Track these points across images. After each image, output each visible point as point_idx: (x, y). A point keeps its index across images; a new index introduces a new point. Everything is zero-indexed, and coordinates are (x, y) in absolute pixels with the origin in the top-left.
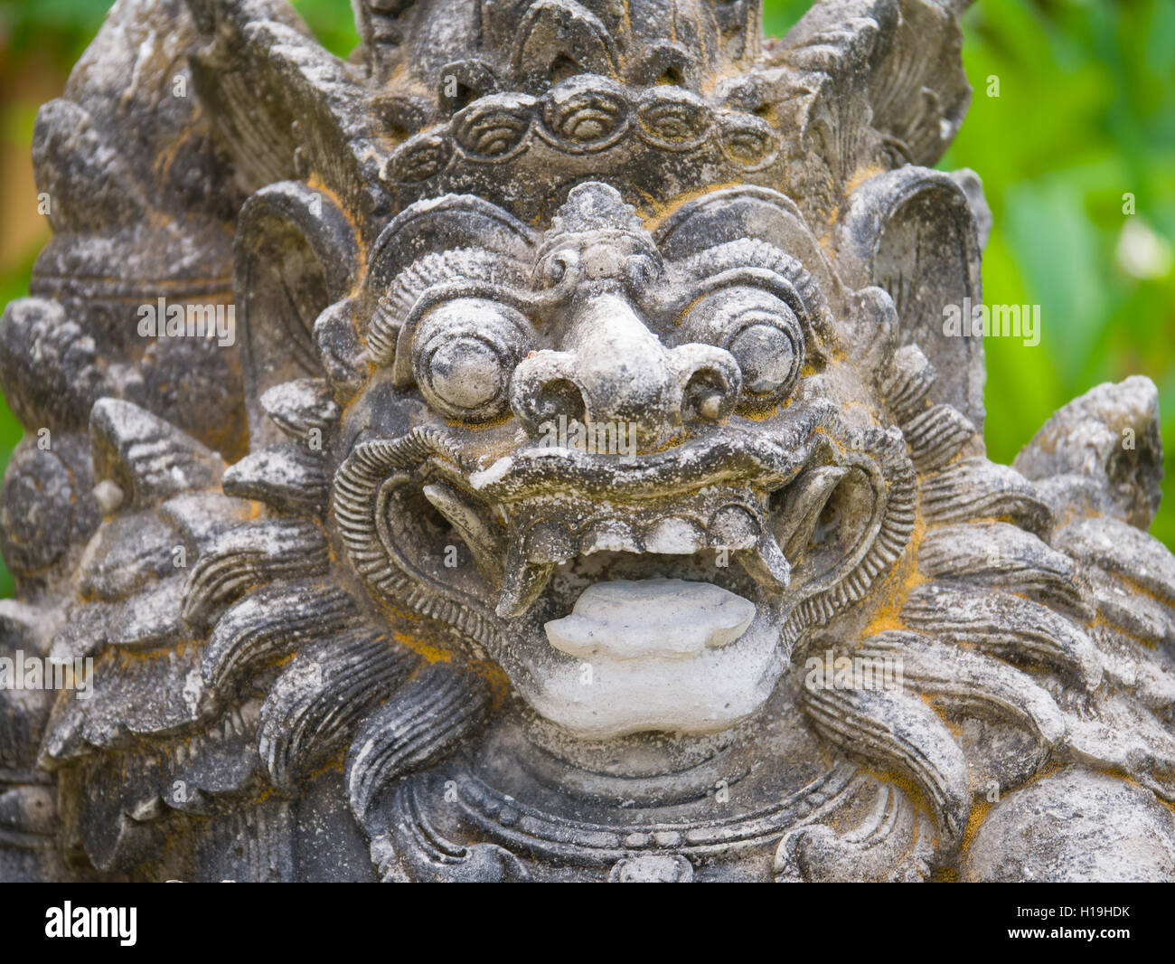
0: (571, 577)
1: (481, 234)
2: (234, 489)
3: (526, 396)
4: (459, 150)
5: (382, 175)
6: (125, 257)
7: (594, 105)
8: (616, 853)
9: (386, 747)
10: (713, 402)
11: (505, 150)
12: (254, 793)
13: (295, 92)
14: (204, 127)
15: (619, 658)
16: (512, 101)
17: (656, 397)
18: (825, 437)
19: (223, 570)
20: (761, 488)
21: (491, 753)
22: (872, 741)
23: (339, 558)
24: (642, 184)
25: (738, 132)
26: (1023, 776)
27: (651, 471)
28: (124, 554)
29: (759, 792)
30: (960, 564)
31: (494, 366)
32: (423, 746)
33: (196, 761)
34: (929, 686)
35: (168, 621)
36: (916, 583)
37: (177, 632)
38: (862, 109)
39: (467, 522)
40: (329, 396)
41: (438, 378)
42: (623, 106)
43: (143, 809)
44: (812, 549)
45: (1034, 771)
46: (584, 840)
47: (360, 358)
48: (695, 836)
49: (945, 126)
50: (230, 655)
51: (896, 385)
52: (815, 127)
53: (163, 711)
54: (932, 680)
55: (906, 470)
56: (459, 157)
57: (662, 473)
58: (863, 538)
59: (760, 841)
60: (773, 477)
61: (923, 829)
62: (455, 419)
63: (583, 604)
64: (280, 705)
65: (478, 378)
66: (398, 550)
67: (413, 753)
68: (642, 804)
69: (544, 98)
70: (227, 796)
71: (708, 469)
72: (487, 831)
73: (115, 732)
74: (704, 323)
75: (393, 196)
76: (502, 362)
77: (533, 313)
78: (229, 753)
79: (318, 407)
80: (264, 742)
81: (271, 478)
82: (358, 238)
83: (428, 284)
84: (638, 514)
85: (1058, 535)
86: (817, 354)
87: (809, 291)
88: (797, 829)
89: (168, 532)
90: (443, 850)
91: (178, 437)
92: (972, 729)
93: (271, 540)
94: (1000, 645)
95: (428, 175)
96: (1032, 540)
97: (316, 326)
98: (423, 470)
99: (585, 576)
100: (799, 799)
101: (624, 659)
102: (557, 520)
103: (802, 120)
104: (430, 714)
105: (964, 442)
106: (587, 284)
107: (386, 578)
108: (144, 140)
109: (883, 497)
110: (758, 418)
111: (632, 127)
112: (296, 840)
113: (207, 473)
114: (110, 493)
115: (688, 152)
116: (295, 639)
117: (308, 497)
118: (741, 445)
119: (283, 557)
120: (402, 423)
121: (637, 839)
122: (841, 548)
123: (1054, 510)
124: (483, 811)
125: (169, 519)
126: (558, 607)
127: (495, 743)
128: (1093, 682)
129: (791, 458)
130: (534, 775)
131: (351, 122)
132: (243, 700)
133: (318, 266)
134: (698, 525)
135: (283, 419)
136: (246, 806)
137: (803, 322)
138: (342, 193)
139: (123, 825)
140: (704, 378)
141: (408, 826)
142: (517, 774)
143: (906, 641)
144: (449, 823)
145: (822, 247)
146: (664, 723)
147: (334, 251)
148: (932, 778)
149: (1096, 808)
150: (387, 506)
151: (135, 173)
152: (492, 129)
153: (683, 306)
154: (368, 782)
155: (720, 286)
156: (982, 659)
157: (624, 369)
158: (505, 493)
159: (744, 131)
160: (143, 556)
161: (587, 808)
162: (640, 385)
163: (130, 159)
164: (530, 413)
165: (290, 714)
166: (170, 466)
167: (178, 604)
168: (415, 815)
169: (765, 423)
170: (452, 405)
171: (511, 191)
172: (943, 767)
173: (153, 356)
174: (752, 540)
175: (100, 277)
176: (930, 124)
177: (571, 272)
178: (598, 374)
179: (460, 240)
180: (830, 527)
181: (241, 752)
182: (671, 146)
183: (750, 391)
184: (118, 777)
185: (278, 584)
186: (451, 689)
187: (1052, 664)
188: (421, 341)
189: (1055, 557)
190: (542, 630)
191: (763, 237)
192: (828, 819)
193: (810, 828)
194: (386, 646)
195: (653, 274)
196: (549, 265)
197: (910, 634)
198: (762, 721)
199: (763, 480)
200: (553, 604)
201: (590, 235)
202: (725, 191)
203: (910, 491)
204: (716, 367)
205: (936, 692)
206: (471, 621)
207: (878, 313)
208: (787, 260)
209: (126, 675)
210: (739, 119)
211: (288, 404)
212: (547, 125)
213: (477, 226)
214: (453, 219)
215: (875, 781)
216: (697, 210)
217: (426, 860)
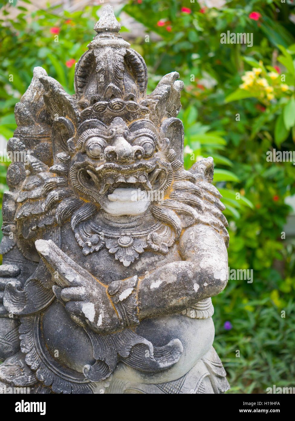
0: (112, 187)
1: (98, 126)
2: (51, 171)
3: (107, 154)
4: (94, 111)
5: (80, 116)
6: (31, 131)
7: (118, 104)
8: (119, 236)
9: (78, 217)
10: (140, 156)
11: (102, 112)
12: (54, 225)
13: (64, 101)
14: (45, 108)
15: (121, 202)
16: (104, 103)
17: (130, 154)
18: (158, 164)
19: (49, 185)
20: (147, 172)
21: (96, 219)
22: (164, 218)
23: (70, 184)
24: (126, 118)
25: (143, 109)
26: (191, 225)
27: (129, 168)
28: (31, 183)
29: (144, 227)
30: (180, 188)
31: (101, 149)
32: (85, 217)
33: (44, 219)
34: (174, 209)
35: (39, 194)
36: (172, 191)
37: (40, 196)
38: (164, 107)
39: (94, 177)
40: (69, 155)
41: (90, 151)
42: (124, 104)
43: (34, 228)
44: (155, 184)
45: (193, 224)
46: (114, 234)
47: (75, 148)
48: (133, 234)
49: (177, 111)
50: (50, 200)
51: (169, 156)
52: (157, 109)
53: (38, 210)
54: (175, 207)
55: (171, 170)
56: (94, 112)
57: (130, 168)
58: (163, 182)
59: (145, 235)
60: (150, 170)
61: (173, 234)
62: (93, 158)
63: (115, 192)
64: (59, 209)
65: (98, 151)
66: (81, 182)
67: (83, 218)
68: (123, 228)
69: (109, 102)
70: (49, 225)
71: (139, 168)
72: (96, 232)
73: (29, 214)
74: (137, 142)
75: (81, 119)
76: (102, 148)
77: (107, 140)
78: (50, 218)
79: (67, 157)
80: (56, 216)
81: (58, 169)
82: (75, 127)
83: (88, 134)
84: (126, 175)
85: (197, 183)
86: (156, 149)
87: (156, 138)
88: (151, 233)
89: (39, 179)
90: (88, 235)
91: (41, 162)
92: (182, 216)
93: (58, 180)
94: (187, 202)
95: (88, 116)
96: (192, 184)
97: (67, 142)
98: (87, 168)
99: (114, 187)
100: (151, 228)
101: (122, 202)
102: (111, 176)
103: (154, 108)
104: (86, 211)
105: (181, 166)
106: (117, 135)
107: (79, 187)
108: (34, 110)
109: (167, 175)
110: (146, 160)
111: (125, 108)
112: (61, 233)
113: (45, 169)
114: (28, 172)
115: (135, 113)
116: (62, 198)
117: (65, 173)
118: (144, 164)
119: (60, 183)
120: (83, 159)
121: (123, 234)
122: (160, 184)
123: (196, 178)
124: (95, 229)
125: (39, 176)
126: (110, 192)
127: (97, 217)
128: (203, 209)
129: (153, 167)
130: (104, 223)
131: (74, 106)
132: (52, 209)
133: (68, 132)
134: (136, 178)
135: (61, 159)
136: (52, 227)
137: (155, 143)
138: (72, 119)
139: (30, 230)
140: (138, 152)
141: (82, 231)
142: (101, 223)
143: (170, 201)
144: (89, 231)
145: (157, 130)
146: (128, 213)
147: (71, 129)
148: (175, 225)
149: (204, 231)
150: (79, 174)
151: (33, 116)
152: (100, 107)
153: (134, 139)
154: (75, 223)
155: (140, 136)
156: (184, 204)
157: (124, 149)
158: (102, 171)
159: (144, 109)
160: (34, 183)
161: (114, 229)
162: (127, 152)
163: (32, 113)
164: (107, 157)
165: (61, 211)
166: (39, 167)
167: (41, 191)
168: (83, 229)
169: (148, 161)
170: (93, 156)
171: (103, 119)
172: (177, 223)
173: (36, 148)
174: (146, 181)
175: (26, 134)
176: (174, 111)
177: (114, 133)
178: (120, 150)
179: (94, 127)
180: (158, 180)
181: (52, 218)
182: (132, 111)
183: (146, 155)
184: (29, 222)
185: (59, 188)
186: (90, 207)
187: (196, 205)
188: (87, 144)
189: (196, 187)
190: (107, 196)
191: (148, 128)
192: (157, 231)
193: (154, 233)
194: (78, 199)
195: (129, 134)
196: (110, 131)
197: (171, 200)
198: (145, 214)
199: (148, 170)
200: (109, 192)
201: (118, 126)
202: (141, 120)
203: (172, 174)
204: (140, 150)
205: (176, 210)
206: (94, 195)
207: (167, 142)
208: (152, 132)
209: (31, 204)
210: (144, 107)
211: (62, 156)
212: (110, 107)
213: (97, 124)
214: (93, 123)
215: (164, 225)
216: (136, 123)
217: (85, 237)
